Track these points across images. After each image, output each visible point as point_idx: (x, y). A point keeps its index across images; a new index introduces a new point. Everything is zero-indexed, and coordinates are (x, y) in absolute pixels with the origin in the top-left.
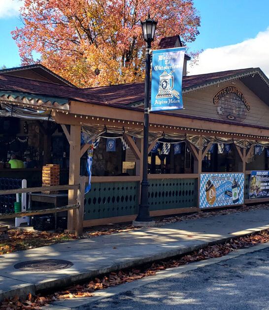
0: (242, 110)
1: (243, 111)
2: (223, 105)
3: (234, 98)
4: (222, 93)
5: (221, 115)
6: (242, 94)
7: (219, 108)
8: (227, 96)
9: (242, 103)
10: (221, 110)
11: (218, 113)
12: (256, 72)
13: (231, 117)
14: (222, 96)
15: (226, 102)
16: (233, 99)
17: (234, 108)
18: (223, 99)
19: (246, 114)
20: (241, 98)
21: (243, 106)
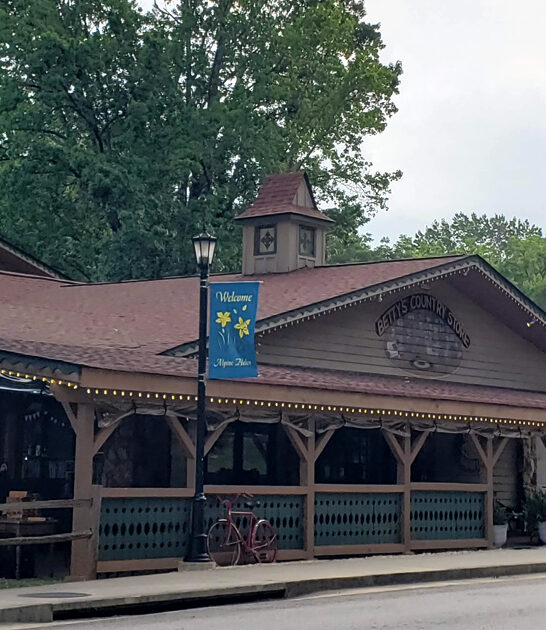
0: (448, 346)
1: (453, 349)
2: (401, 338)
3: (428, 320)
4: (396, 309)
5: (396, 358)
6: (448, 311)
7: (389, 345)
8: (410, 317)
9: (449, 330)
10: (395, 348)
11: (388, 354)
12: (471, 264)
13: (422, 364)
14: (397, 318)
15: (408, 330)
16: (426, 321)
17: (427, 343)
18: (399, 322)
19: (460, 354)
20: (446, 318)
21: (453, 338)
